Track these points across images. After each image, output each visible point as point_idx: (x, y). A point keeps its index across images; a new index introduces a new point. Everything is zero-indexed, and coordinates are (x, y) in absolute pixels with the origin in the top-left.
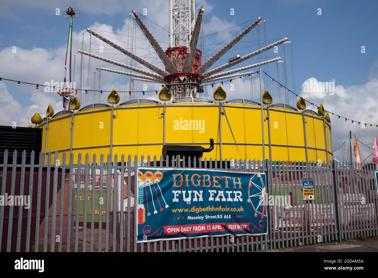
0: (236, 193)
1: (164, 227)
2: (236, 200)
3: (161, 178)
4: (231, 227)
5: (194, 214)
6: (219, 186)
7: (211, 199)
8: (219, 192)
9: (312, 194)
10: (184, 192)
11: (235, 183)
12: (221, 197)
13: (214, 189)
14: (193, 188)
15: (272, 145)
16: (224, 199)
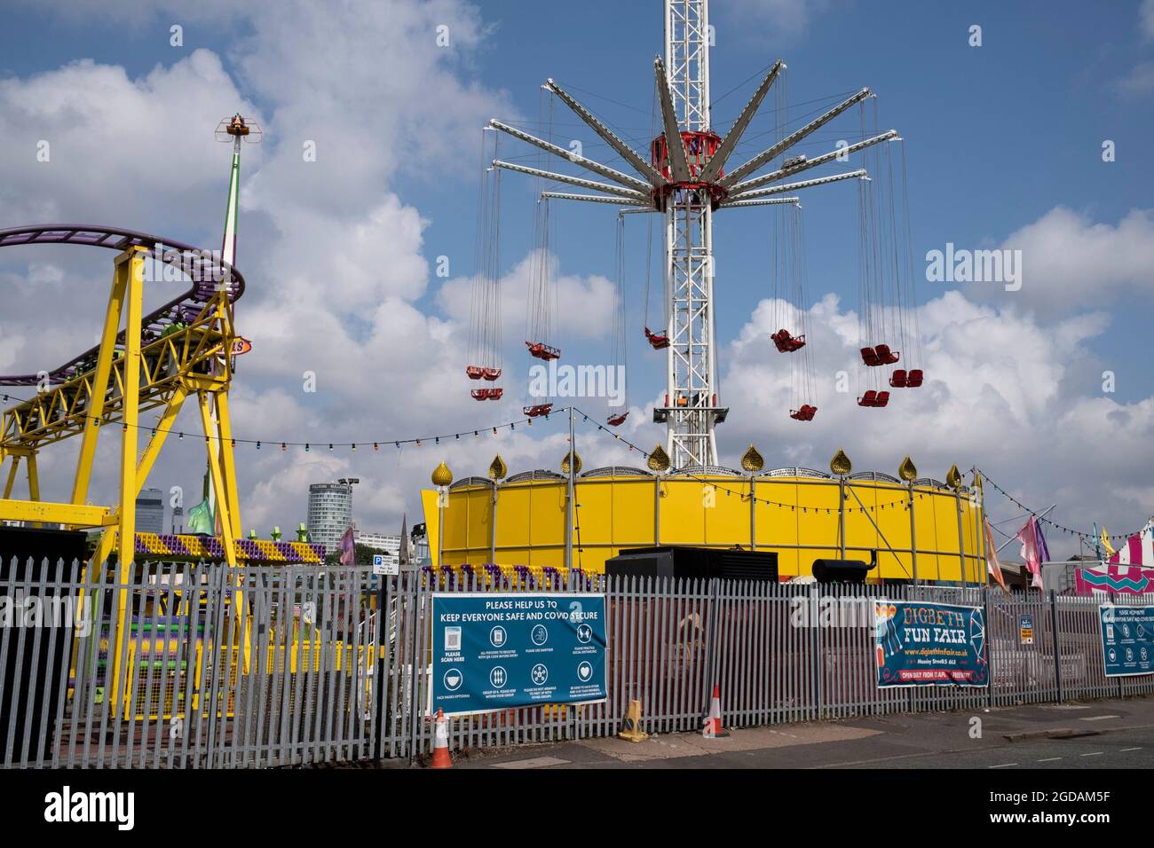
0: (959, 632)
1: (901, 671)
2: (960, 641)
3: (895, 613)
4: (957, 675)
5: (923, 658)
6: (944, 624)
7: (936, 639)
8: (944, 630)
9: (1030, 636)
10: (914, 630)
11: (957, 619)
12: (945, 637)
13: (938, 627)
14: (921, 626)
15: (918, 552)
16: (948, 640)
